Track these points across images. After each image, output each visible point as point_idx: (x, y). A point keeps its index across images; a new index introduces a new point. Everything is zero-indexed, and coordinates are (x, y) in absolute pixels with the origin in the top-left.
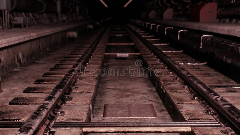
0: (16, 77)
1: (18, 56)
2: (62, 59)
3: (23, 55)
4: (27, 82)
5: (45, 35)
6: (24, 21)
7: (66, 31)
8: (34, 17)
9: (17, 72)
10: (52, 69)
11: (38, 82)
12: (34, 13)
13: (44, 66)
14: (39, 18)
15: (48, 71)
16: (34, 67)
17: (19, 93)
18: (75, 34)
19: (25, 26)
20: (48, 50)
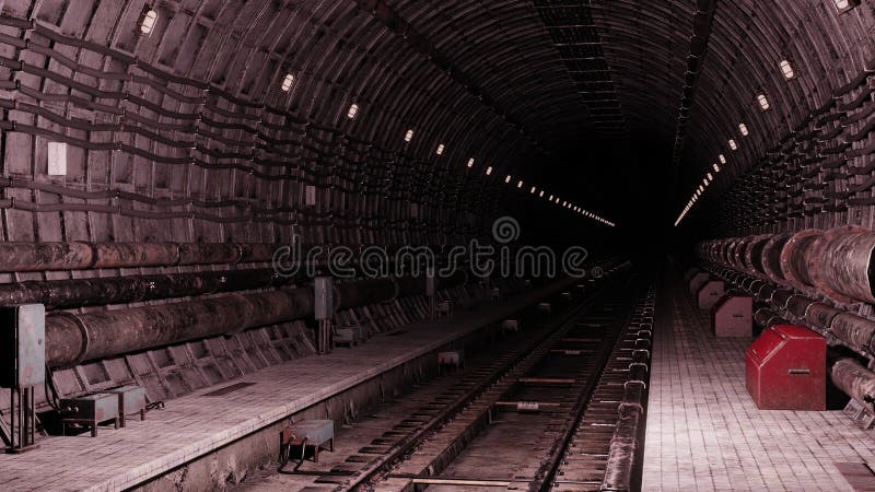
0: (347, 436)
1: (348, 406)
2: (416, 412)
3: (354, 404)
4: (362, 442)
5: (390, 367)
6: (354, 336)
7: (436, 351)
8: (372, 313)
9: (346, 430)
10: (396, 427)
11: (377, 442)
12: (372, 306)
13: (384, 422)
14: (383, 314)
15: (390, 430)
16: (370, 424)
17: (354, 453)
18: (455, 357)
19: (355, 344)
20: (395, 393)
